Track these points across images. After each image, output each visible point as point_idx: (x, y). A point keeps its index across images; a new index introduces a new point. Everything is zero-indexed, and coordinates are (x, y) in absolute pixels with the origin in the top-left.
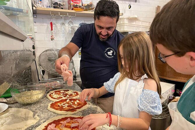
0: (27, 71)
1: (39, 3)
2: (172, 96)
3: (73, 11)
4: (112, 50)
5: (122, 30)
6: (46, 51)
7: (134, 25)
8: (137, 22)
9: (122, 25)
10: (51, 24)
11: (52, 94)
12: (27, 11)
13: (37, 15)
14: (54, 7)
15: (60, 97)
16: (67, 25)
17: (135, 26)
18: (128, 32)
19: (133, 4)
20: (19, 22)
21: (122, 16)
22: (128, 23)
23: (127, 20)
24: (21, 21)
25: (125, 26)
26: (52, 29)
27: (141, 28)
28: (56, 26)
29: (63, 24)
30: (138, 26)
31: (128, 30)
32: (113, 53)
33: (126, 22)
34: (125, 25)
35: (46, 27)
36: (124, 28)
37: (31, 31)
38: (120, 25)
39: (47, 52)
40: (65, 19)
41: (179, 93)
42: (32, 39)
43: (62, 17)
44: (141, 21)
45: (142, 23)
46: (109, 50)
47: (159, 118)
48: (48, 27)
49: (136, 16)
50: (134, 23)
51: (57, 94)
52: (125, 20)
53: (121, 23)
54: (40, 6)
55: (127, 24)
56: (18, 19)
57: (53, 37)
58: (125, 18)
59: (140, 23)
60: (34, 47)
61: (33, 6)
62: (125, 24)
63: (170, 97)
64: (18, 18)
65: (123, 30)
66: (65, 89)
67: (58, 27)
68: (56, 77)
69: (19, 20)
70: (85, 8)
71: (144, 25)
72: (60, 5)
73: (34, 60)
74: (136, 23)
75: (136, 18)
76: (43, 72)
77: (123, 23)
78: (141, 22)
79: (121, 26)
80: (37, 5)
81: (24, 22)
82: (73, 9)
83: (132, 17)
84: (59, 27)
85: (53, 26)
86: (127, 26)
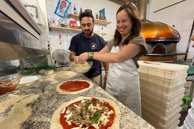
1: (53, 23)
3: (72, 29)
4: (94, 44)
6: (57, 50)
10: (60, 35)
12: (45, 26)
14: (62, 26)
16: (69, 36)
19: (104, 27)
26: (60, 38)
28: (63, 37)
29: (67, 36)
32: (95, 46)
35: (57, 37)
40: (68, 34)
42: (48, 42)
43: (66, 32)
46: (93, 45)
49: (105, 33)
52: (100, 34)
54: (53, 25)
57: (61, 43)
60: (49, 46)
61: (49, 25)
67: (64, 38)
68: (63, 64)
70: (78, 28)
72: (65, 25)
73: (49, 53)
76: (55, 62)
80: (52, 24)
82: (72, 28)
85: (61, 37)
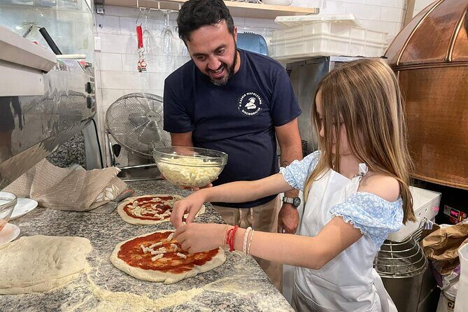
0: (74, 146)
2: (433, 223)
4: (252, 96)
5: (313, 51)
6: (126, 98)
7: (346, 38)
8: (353, 30)
9: (314, 37)
10: (139, 30)
11: (131, 204)
13: (105, 7)
15: (148, 215)
17: (348, 43)
18: (328, 58)
20: (58, 25)
21: (317, 16)
22: (329, 33)
23: (328, 25)
24: (62, 22)
25: (322, 42)
26: (140, 44)
27: (362, 47)
28: (152, 38)
30: (356, 43)
31: (328, 51)
32: (257, 103)
33: (325, 30)
34: (321, 39)
35: (127, 38)
36: (319, 46)
37: (86, 48)
38: (310, 38)
39: (129, 101)
40: (173, 21)
41: (451, 214)
42: (87, 66)
43: (165, 15)
44: (365, 29)
45: (366, 34)
47: (394, 277)
48: (131, 39)
49: (352, 18)
50: (347, 35)
51: (143, 206)
52: (324, 25)
53: (313, 33)
55: (328, 35)
56: (55, 16)
57: (143, 64)
58: (323, 22)
59: (362, 35)
60: (89, 88)
62: (323, 37)
63: (425, 224)
64: (55, 13)
65: (317, 51)
66: (166, 193)
69: (58, 19)
71: (372, 40)
73: (91, 119)
74: (350, 33)
75: (351, 21)
76: (117, 149)
77: (317, 33)
78: (363, 31)
79: (312, 40)
81: (70, 23)
83: (340, 17)
84: (157, 40)
85: (145, 36)
86: (326, 42)
